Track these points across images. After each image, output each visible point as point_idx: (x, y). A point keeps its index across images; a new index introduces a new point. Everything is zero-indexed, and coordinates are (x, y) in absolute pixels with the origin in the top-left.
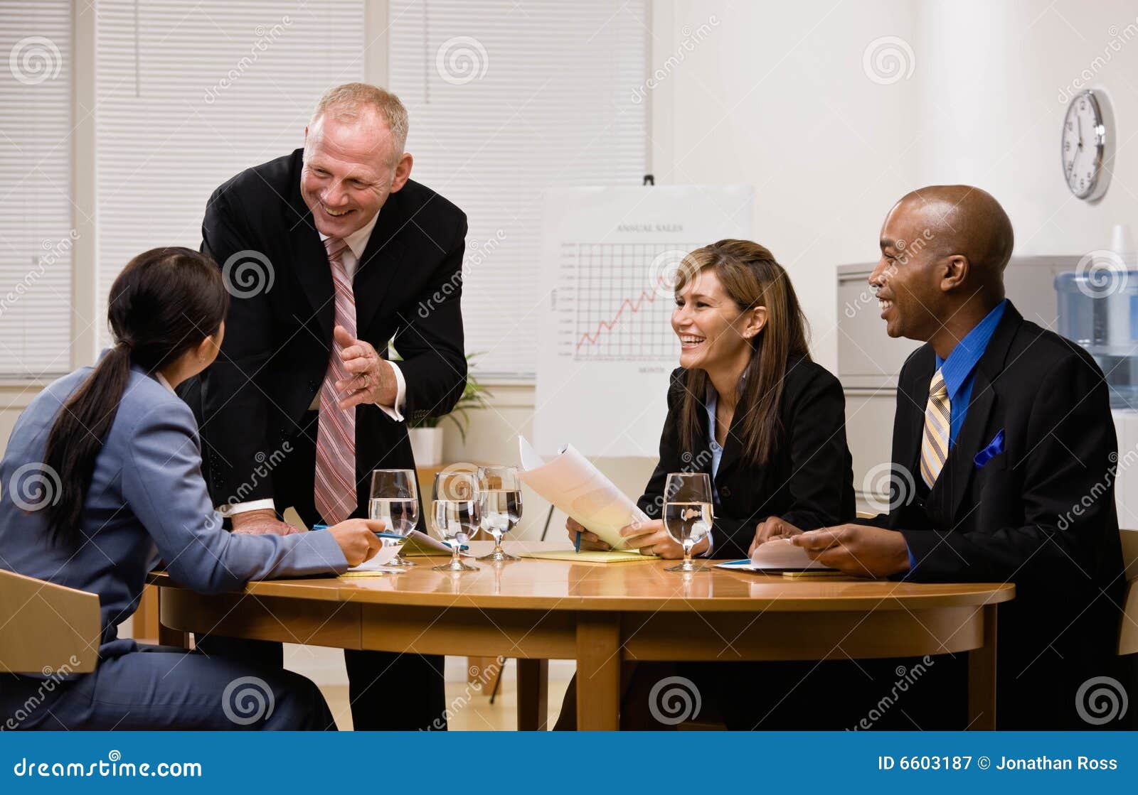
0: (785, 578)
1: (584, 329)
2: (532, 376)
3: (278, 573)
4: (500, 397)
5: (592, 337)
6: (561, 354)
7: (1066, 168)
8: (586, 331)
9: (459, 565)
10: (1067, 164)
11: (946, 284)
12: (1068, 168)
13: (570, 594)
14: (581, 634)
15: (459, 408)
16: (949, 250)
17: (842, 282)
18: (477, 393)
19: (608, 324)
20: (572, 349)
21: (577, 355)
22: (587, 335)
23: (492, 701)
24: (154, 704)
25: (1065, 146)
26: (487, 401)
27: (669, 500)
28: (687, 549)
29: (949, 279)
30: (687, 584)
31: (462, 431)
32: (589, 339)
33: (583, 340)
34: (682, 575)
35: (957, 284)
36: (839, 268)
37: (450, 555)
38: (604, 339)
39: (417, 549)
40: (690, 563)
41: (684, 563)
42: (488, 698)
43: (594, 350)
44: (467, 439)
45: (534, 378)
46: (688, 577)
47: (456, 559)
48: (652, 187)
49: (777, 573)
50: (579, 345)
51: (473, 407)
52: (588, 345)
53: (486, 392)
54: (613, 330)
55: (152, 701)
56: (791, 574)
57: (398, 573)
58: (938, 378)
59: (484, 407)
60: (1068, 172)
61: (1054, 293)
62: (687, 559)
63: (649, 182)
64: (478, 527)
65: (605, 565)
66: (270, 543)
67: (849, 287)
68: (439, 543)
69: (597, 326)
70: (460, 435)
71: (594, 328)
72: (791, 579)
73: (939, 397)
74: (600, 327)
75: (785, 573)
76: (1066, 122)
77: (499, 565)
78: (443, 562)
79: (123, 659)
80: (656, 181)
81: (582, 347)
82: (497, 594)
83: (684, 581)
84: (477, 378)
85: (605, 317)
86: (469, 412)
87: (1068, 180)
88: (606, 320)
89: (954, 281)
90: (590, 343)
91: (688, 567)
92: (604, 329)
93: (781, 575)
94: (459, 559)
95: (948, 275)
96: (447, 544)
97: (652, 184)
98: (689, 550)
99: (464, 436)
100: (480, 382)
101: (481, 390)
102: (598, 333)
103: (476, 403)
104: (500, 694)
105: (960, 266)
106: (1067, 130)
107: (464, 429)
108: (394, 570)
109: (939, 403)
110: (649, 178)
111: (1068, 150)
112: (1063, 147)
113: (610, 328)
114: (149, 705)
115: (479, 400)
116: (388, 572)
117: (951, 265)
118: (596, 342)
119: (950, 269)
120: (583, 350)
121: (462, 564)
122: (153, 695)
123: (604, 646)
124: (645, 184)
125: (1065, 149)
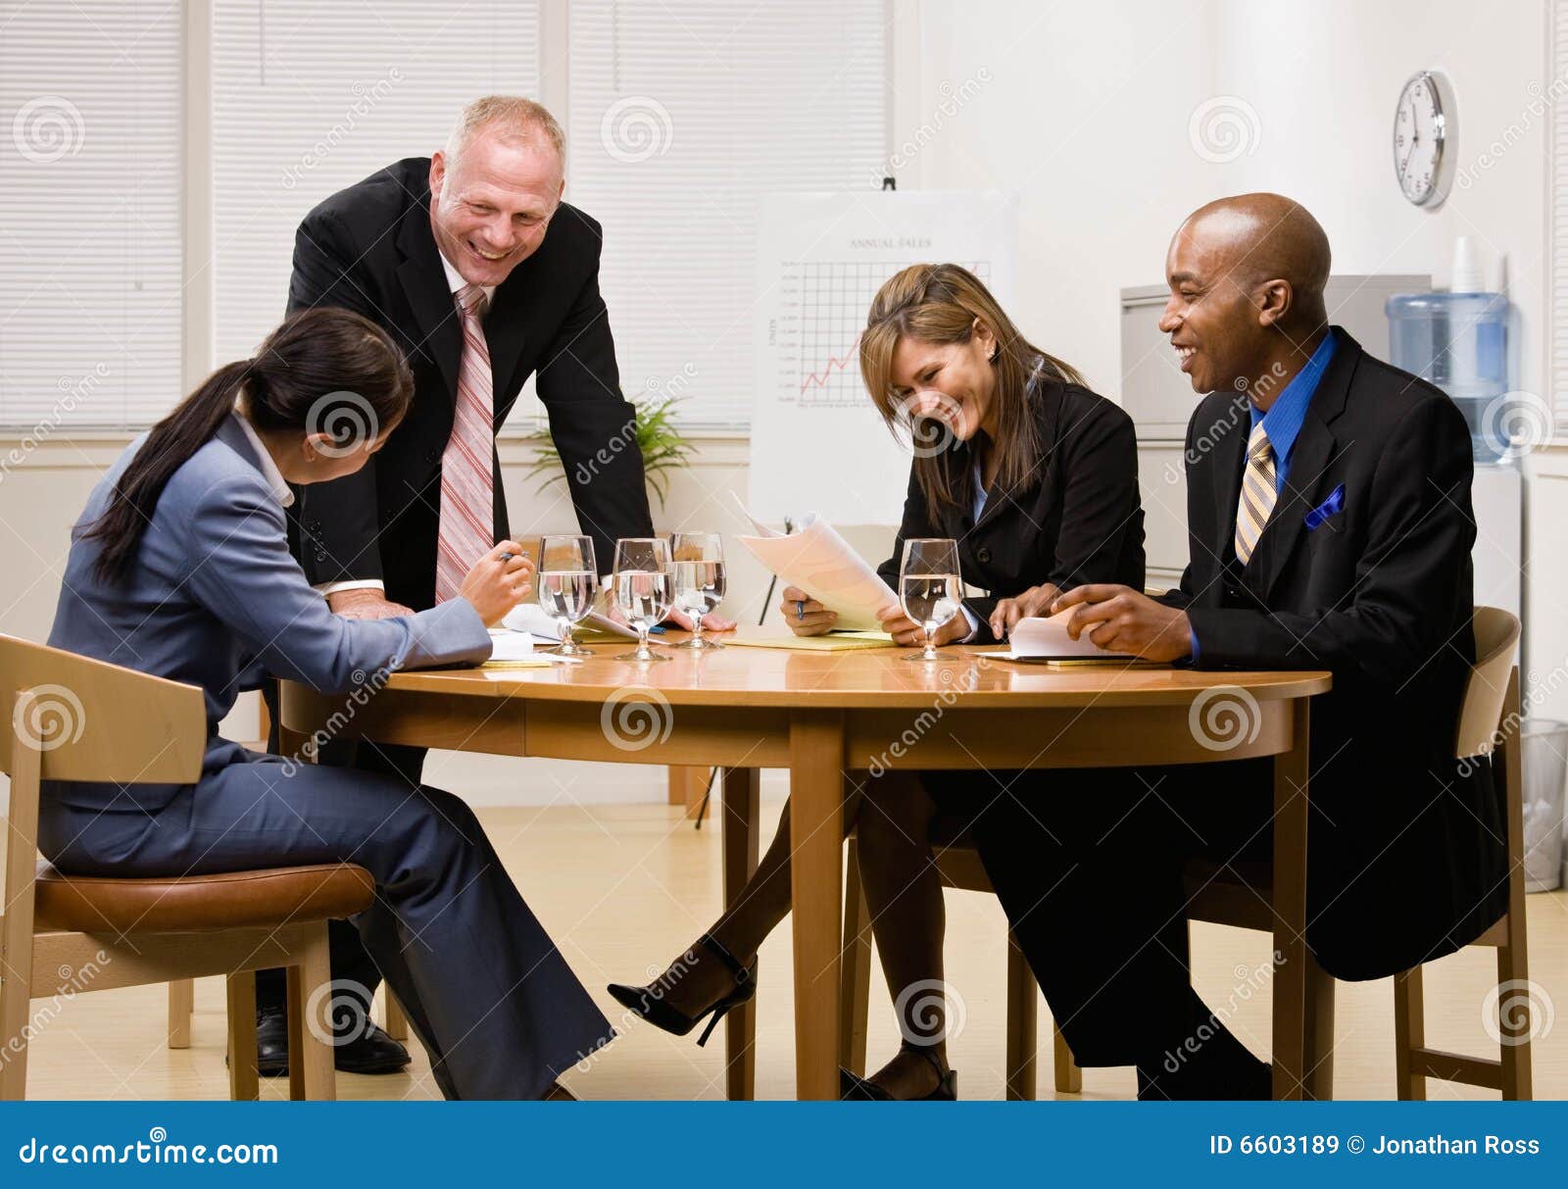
0: (1050, 668)
1: (809, 367)
2: (747, 427)
3: (416, 664)
4: (706, 453)
5: (820, 377)
6: (781, 399)
7: (1400, 167)
8: (813, 371)
9: (647, 653)
10: (1400, 162)
11: (1266, 317)
12: (1401, 169)
13: (787, 688)
14: (795, 736)
15: (656, 467)
16: (1264, 276)
17: (1127, 308)
18: (679, 449)
19: (839, 362)
20: (796, 393)
21: (802, 400)
22: (813, 375)
23: (698, 826)
24: (266, 829)
25: (1398, 141)
26: (691, 457)
27: (907, 573)
28: (929, 633)
29: (1270, 310)
30: (929, 676)
31: (660, 494)
32: (816, 380)
33: (808, 382)
34: (922, 665)
35: (1280, 315)
36: (1124, 291)
37: (636, 642)
38: (834, 379)
39: (596, 635)
40: (933, 650)
41: (926, 650)
42: (694, 822)
43: (821, 393)
44: (665, 504)
45: (749, 430)
46: (930, 667)
47: (643, 646)
48: (894, 192)
49: (1041, 661)
50: (803, 389)
51: (674, 465)
52: (815, 387)
53: (690, 447)
54: (845, 370)
55: (263, 826)
56: (1058, 663)
57: (573, 663)
58: (1258, 435)
59: (688, 465)
60: (1401, 173)
61: (1385, 320)
62: (930, 646)
63: (889, 186)
64: (670, 606)
65: (829, 654)
66: (399, 627)
67: (1135, 314)
68: (623, 627)
69: (826, 364)
70: (658, 499)
71: (822, 367)
72: (1058, 669)
73: (1262, 459)
74: (830, 365)
75: (1050, 662)
76: (1398, 112)
77: (697, 654)
78: (627, 649)
79: (224, 772)
80: (897, 185)
81: (807, 392)
82: (694, 687)
83: (926, 672)
84: (680, 429)
85: (836, 353)
86: (670, 471)
87: (1401, 181)
88: (838, 356)
89: (1276, 313)
90: (817, 384)
91: (930, 654)
92: (835, 368)
93: (1046, 664)
94: (647, 646)
95: (1266, 307)
96: (632, 628)
97: (894, 188)
98: (932, 634)
99: (662, 501)
100: (682, 434)
101: (683, 445)
102: (828, 373)
103: (677, 460)
104: (708, 817)
105: (1281, 292)
106: (1400, 121)
107: (662, 491)
108: (567, 660)
109: (1261, 467)
110: (890, 182)
111: (1401, 146)
112: (1395, 141)
113: (842, 367)
114: (261, 832)
115: (682, 458)
116: (561, 663)
117: (1269, 294)
118: (825, 384)
119: (1268, 298)
120: (809, 394)
121: (650, 652)
122: (265, 820)
123: (824, 750)
124: (884, 188)
125: (1398, 145)
